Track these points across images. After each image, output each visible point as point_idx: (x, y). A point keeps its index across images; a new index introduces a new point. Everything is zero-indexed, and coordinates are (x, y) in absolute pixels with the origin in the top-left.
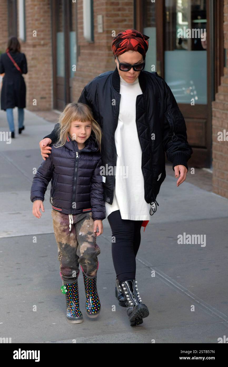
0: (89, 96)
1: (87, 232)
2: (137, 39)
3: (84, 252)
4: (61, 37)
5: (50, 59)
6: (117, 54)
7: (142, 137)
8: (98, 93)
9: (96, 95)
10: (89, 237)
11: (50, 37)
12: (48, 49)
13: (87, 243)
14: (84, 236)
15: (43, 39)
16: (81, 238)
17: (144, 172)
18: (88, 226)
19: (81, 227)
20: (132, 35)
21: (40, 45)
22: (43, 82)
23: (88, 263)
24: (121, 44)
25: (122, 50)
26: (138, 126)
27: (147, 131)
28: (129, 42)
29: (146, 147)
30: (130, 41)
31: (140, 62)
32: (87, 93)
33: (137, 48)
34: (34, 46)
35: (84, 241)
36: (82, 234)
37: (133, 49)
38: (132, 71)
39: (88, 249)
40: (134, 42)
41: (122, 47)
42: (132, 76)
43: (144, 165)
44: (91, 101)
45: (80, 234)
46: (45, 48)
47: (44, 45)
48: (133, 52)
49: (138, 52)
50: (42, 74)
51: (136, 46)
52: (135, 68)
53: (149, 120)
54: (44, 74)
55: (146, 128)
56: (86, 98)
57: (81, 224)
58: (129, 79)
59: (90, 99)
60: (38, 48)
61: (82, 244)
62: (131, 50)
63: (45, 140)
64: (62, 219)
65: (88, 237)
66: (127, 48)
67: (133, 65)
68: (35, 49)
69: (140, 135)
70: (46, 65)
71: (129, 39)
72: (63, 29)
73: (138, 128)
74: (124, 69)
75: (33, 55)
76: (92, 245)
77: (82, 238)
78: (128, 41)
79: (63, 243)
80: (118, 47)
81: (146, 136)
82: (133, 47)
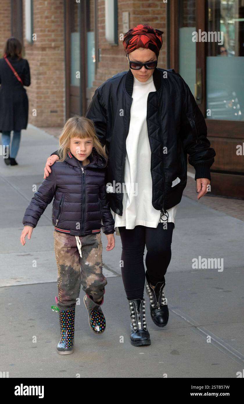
0: (102, 100)
1: (95, 263)
2: (148, 35)
3: (91, 284)
4: (76, 37)
5: (63, 65)
6: (127, 51)
7: (152, 137)
8: (112, 97)
9: (110, 100)
10: (97, 268)
11: (63, 37)
12: (61, 53)
13: (95, 275)
14: (91, 266)
15: (54, 41)
16: (87, 268)
17: (153, 175)
18: (96, 256)
19: (88, 256)
20: (143, 31)
21: (50, 48)
22: (53, 93)
23: (95, 294)
24: (131, 41)
25: (132, 47)
26: (149, 124)
27: (159, 131)
28: (139, 40)
29: (156, 148)
30: (140, 37)
31: (152, 59)
32: (100, 97)
33: (148, 45)
34: (43, 49)
35: (92, 273)
36: (89, 265)
37: (143, 46)
38: (143, 69)
39: (95, 282)
40: (144, 39)
41: (132, 44)
42: (144, 74)
43: (153, 168)
44: (105, 105)
45: (87, 263)
46: (56, 52)
47: (55, 48)
48: (144, 49)
49: (149, 50)
50: (53, 82)
51: (147, 43)
52: (147, 67)
53: (161, 119)
54: (56, 83)
55: (158, 128)
56: (99, 102)
57: (89, 253)
58: (141, 78)
59: (103, 104)
60: (48, 52)
61: (89, 276)
62: (142, 47)
63: (53, 157)
64: (67, 240)
65: (95, 268)
66: (137, 46)
67: (144, 63)
68: (44, 52)
69: (150, 135)
70: (58, 72)
71: (140, 35)
72: (78, 28)
73: (149, 126)
74: (136, 67)
75: (42, 59)
76: (100, 277)
77: (89, 269)
78: (138, 38)
79: (66, 265)
80: (128, 44)
81: (157, 136)
82: (143, 45)
